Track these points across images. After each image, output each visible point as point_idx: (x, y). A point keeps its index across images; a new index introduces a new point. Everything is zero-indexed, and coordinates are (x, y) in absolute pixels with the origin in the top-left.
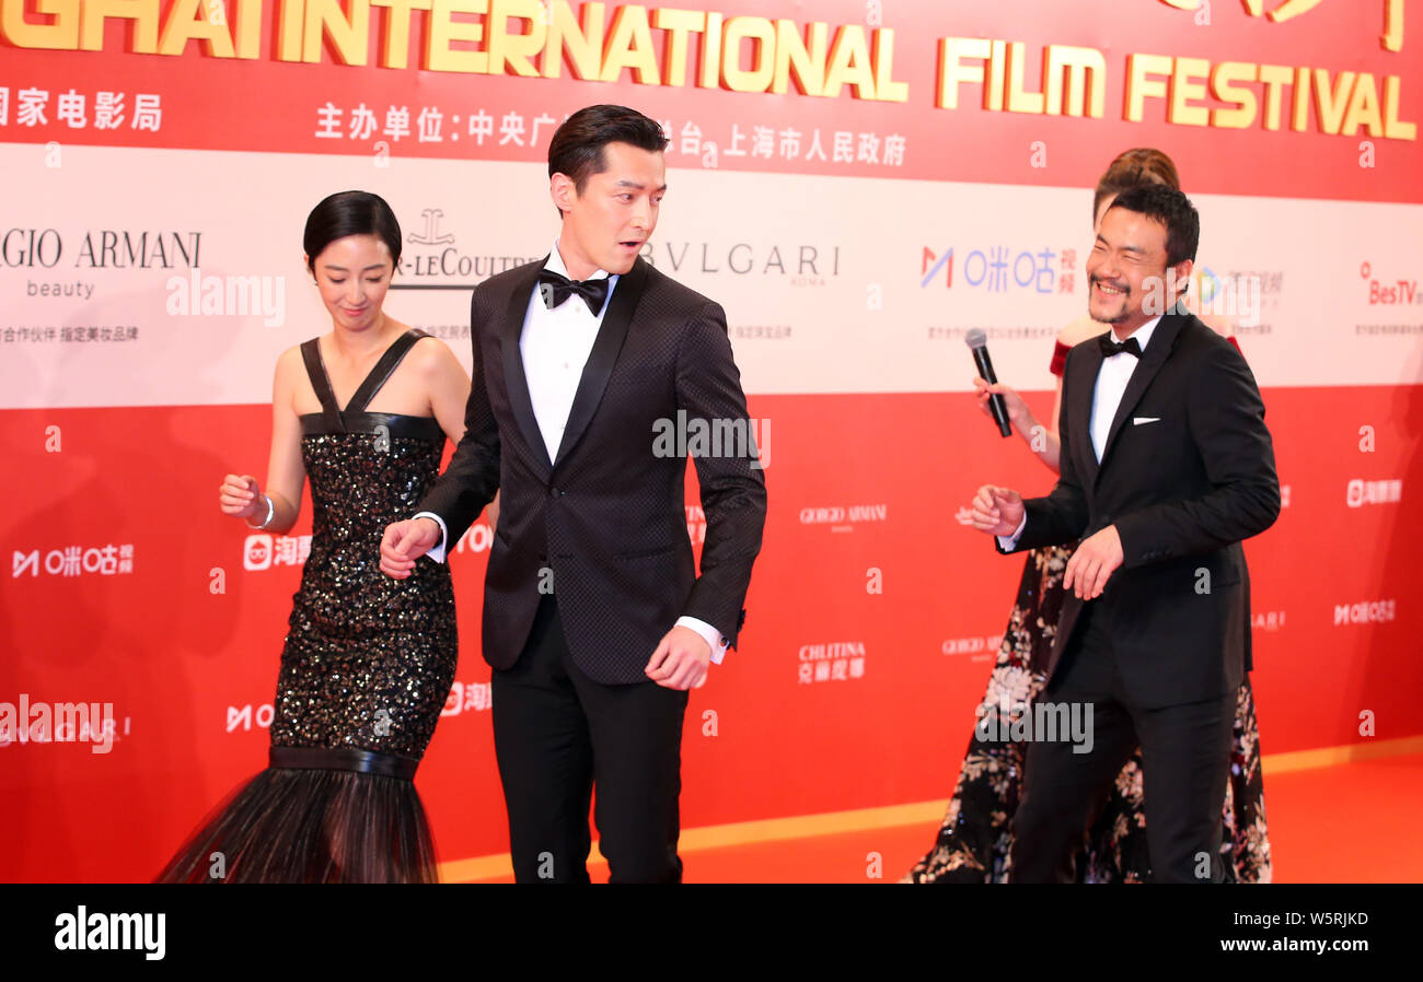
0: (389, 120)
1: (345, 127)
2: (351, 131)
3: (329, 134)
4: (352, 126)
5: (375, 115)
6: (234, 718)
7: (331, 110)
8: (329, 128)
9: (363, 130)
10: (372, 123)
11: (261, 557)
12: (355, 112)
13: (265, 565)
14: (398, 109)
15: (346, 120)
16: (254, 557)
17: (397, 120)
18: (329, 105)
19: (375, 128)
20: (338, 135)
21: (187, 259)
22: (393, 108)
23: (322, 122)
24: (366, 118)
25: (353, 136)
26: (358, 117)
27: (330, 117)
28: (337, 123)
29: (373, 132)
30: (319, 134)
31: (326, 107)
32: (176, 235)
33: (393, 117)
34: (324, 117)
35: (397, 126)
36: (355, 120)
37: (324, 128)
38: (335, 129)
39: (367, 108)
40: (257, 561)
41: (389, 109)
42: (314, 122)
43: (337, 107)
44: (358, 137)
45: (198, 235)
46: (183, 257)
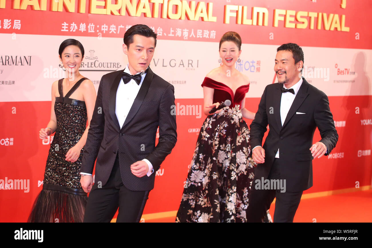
1: (69, 28)
3: (65, 30)
4: (71, 28)
5: (77, 25)
6: (40, 183)
7: (65, 24)
9: (74, 29)
10: (76, 27)
11: (47, 141)
12: (71, 25)
13: (48, 143)
14: (83, 24)
16: (45, 141)
18: (65, 23)
19: (77, 29)
20: (67, 31)
21: (28, 63)
22: (81, 23)
23: (63, 27)
24: (74, 26)
25: (71, 31)
26: (72, 26)
27: (65, 26)
28: (67, 27)
31: (64, 23)
32: (25, 57)
33: (82, 26)
35: (83, 28)
36: (72, 27)
37: (63, 29)
39: (75, 24)
40: (46, 142)
42: (61, 27)
43: (67, 23)
45: (30, 57)
46: (26, 63)
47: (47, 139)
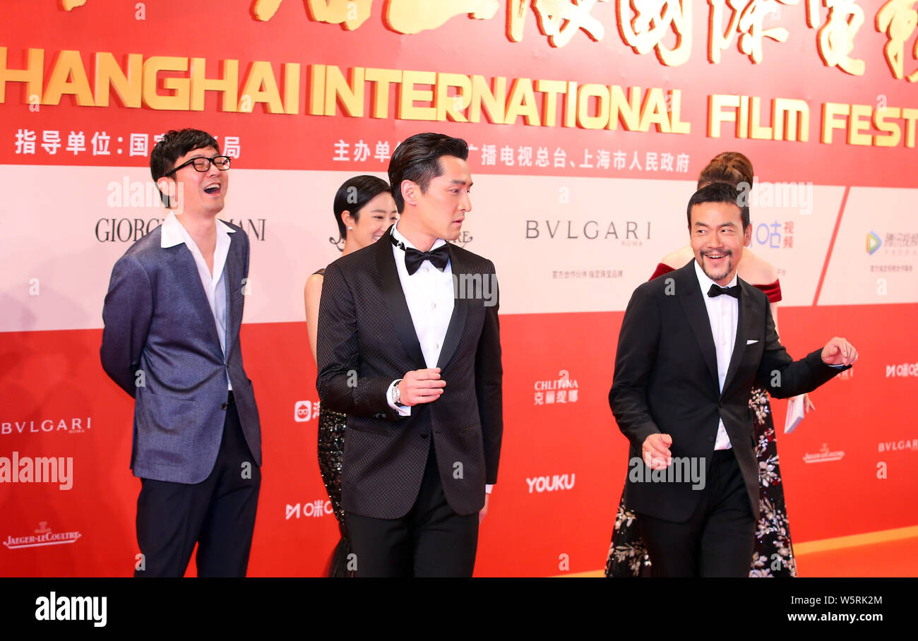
0: (378, 149)
1: (351, 154)
2: (355, 156)
3: (341, 158)
4: (355, 153)
5: (369, 147)
6: (290, 511)
7: (342, 144)
8: (341, 155)
9: (362, 156)
10: (367, 152)
11: (305, 414)
12: (357, 145)
13: (307, 419)
14: (383, 143)
15: (351, 150)
16: (300, 414)
17: (382, 149)
18: (341, 141)
19: (369, 154)
20: (347, 159)
21: (257, 235)
22: (380, 142)
23: (337, 152)
24: (363, 148)
25: (356, 159)
26: (358, 148)
27: (342, 148)
28: (346, 152)
29: (368, 157)
30: (336, 159)
31: (339, 143)
32: (250, 221)
33: (380, 148)
34: (338, 148)
35: (382, 153)
36: (357, 150)
37: (338, 155)
38: (345, 155)
39: (364, 143)
40: (302, 416)
41: (377, 143)
42: (332, 151)
43: (346, 143)
44: (359, 160)
45: (264, 221)
46: (255, 234)
47: (306, 410)
